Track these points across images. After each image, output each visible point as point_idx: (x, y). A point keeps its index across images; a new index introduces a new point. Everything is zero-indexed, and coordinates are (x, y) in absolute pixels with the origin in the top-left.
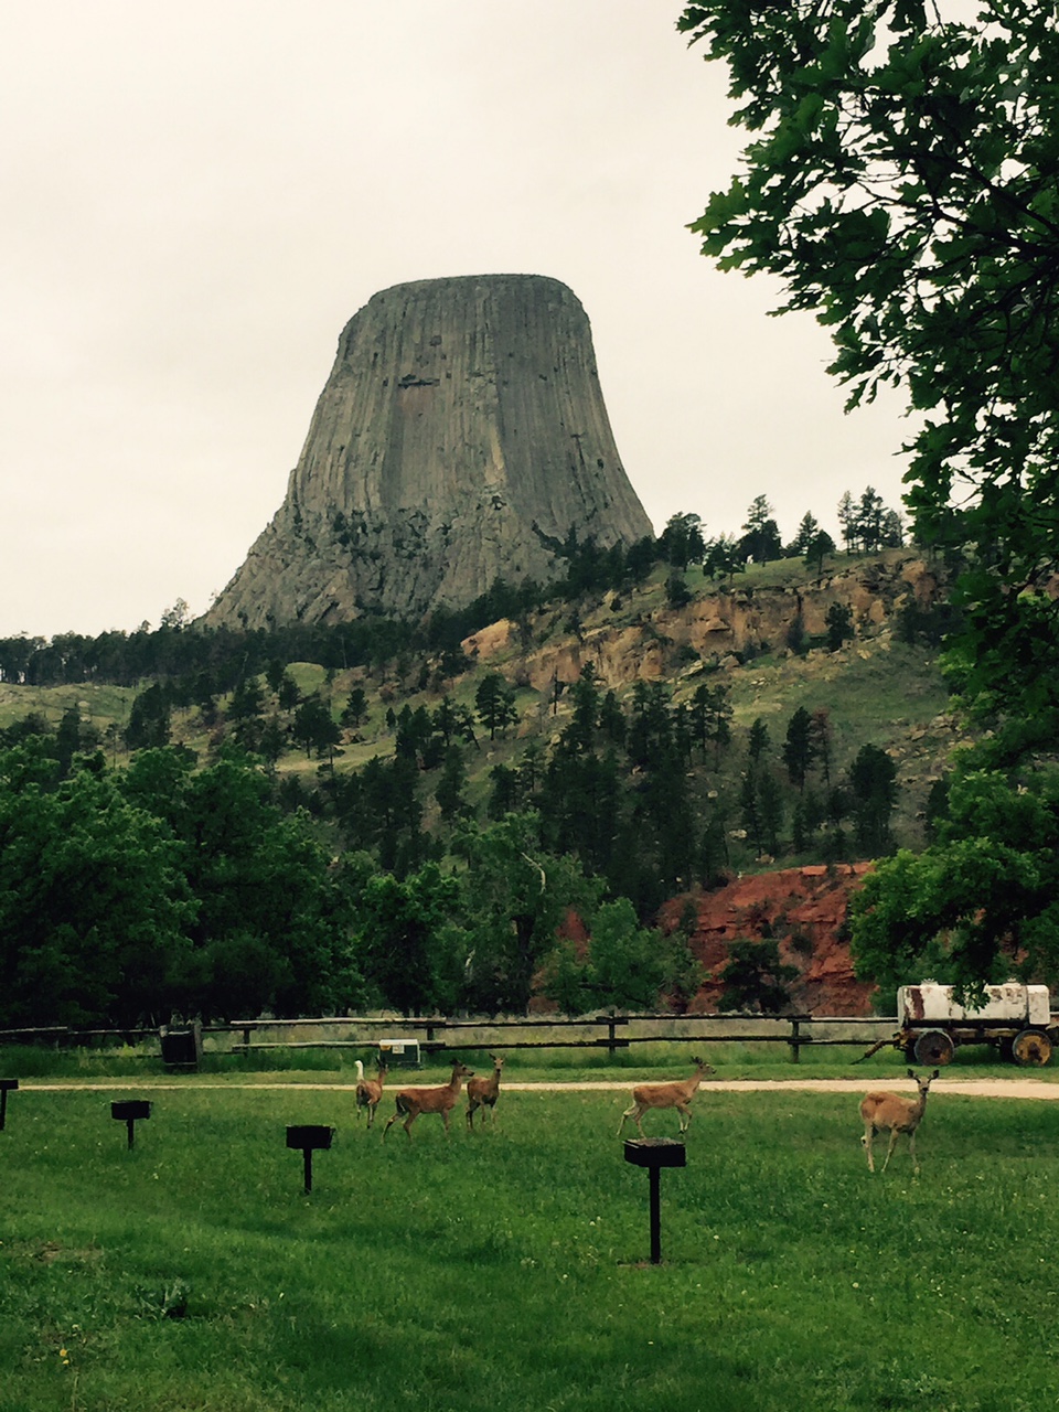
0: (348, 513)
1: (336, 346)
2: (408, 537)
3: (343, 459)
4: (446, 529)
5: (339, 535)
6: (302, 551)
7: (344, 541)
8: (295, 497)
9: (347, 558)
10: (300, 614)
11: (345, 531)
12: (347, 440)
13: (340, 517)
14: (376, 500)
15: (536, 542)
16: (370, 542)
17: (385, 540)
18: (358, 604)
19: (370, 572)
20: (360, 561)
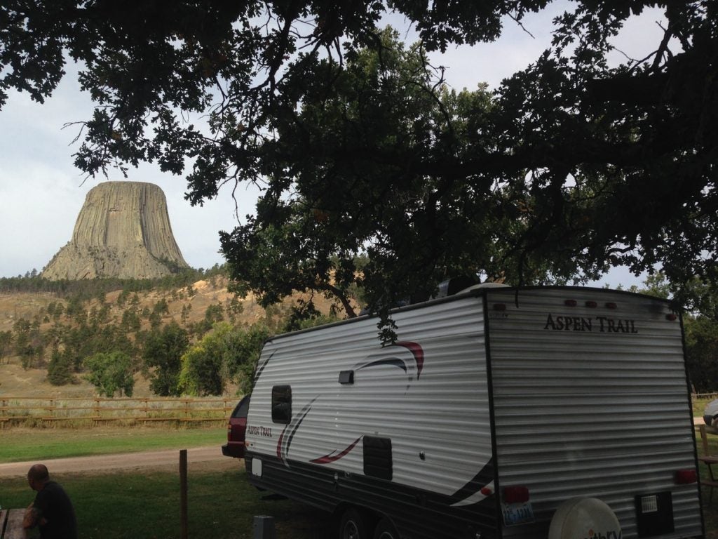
0: (93, 246)
1: (85, 197)
2: (112, 255)
3: (91, 230)
4: (124, 253)
5: (90, 253)
6: (77, 257)
7: (92, 254)
8: (75, 240)
9: (93, 260)
10: (77, 275)
11: (93, 252)
12: (92, 225)
13: (90, 247)
14: (102, 243)
15: (152, 258)
16: (100, 255)
17: (104, 255)
18: (97, 272)
19: (100, 264)
20: (97, 260)
